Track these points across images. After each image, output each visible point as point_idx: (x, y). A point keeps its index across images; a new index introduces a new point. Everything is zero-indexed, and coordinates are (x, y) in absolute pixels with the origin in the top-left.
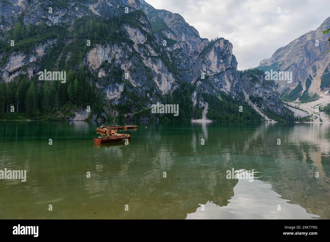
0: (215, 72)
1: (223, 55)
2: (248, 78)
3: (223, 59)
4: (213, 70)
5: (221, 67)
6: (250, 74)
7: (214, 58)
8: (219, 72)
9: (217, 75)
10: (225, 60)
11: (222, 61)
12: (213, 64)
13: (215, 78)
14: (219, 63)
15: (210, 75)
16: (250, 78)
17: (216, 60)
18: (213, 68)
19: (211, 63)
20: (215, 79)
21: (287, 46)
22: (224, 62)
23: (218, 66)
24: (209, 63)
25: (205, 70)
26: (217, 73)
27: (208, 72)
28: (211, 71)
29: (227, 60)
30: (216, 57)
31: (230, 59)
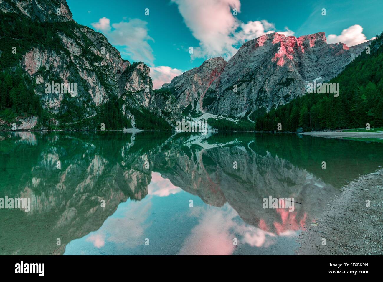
0: (137, 89)
1: (143, 76)
2: (160, 97)
3: (143, 80)
4: (135, 88)
5: (141, 86)
6: (162, 93)
7: (136, 78)
8: (140, 90)
9: (138, 92)
10: (144, 80)
11: (142, 81)
12: (135, 83)
13: (137, 94)
14: (140, 82)
15: (133, 92)
16: (162, 97)
17: (137, 79)
18: (135, 86)
19: (134, 82)
20: (137, 96)
21: (181, 75)
22: (144, 82)
23: (139, 85)
24: (132, 82)
25: (129, 87)
26: (139, 90)
27: (131, 89)
28: (133, 88)
29: (147, 81)
30: (138, 77)
31: (148, 80)
